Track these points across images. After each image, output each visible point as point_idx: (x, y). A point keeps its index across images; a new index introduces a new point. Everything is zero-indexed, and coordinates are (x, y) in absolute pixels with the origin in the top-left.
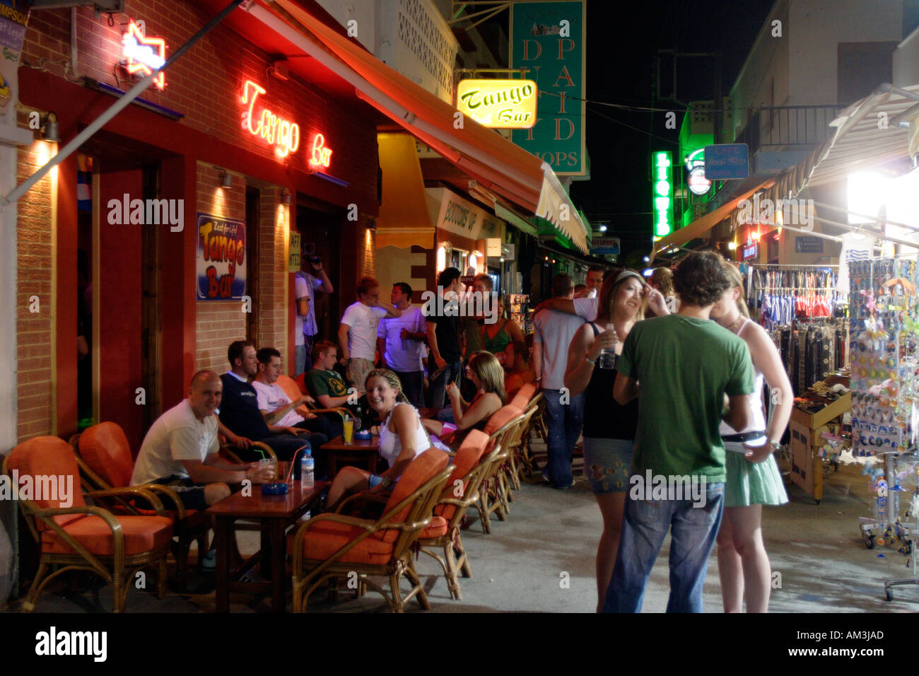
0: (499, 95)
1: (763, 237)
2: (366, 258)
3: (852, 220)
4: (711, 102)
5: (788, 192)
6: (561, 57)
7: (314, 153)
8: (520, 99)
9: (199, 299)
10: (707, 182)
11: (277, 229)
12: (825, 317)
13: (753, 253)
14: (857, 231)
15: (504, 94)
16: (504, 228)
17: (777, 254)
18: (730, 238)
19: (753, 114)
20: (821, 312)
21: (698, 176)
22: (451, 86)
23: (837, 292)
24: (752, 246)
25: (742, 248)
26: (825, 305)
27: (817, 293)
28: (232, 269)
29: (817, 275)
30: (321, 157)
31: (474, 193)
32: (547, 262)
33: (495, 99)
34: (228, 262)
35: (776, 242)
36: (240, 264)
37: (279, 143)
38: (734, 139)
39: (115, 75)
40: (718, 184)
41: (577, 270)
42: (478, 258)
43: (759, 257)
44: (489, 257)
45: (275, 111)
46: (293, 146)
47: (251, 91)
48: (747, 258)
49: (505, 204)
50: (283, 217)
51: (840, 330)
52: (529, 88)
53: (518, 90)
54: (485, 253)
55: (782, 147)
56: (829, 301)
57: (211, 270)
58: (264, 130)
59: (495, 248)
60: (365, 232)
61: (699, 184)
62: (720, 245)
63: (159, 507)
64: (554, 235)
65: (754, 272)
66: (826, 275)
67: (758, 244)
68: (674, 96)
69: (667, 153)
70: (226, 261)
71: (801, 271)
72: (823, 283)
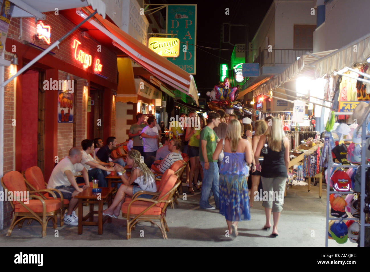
0: (165, 44)
1: (265, 100)
2: (113, 106)
3: (298, 95)
4: (244, 45)
5: (275, 85)
6: (186, 27)
7: (96, 66)
8: (173, 46)
9: (59, 122)
10: (243, 77)
11: (83, 95)
12: (288, 131)
13: (261, 106)
14: (299, 99)
15: (167, 43)
16: (161, 94)
17: (270, 106)
18: (251, 100)
19: (261, 51)
20: (286, 129)
21: (239, 74)
22: (146, 40)
23: (293, 122)
24: (260, 103)
25: (256, 104)
26: (288, 127)
27: (285, 122)
28: (69, 111)
29: (285, 115)
30: (98, 68)
31: (152, 81)
32: (177, 108)
33: (163, 45)
34: (68, 108)
35: (270, 102)
36: (72, 109)
37: (85, 62)
38: (253, 61)
39: (33, 39)
40: (247, 78)
41: (188, 111)
42: (152, 107)
43: (263, 107)
44: (156, 106)
45: (84, 51)
46: (89, 64)
47: (76, 43)
48: (258, 108)
49: (164, 85)
50: (85, 91)
51: (293, 135)
52: (177, 41)
53: (172, 42)
54: (155, 105)
55: (272, 65)
56: (289, 125)
57: (62, 111)
58: (80, 58)
59: (159, 102)
60: (112, 96)
61: (240, 78)
62: (247, 102)
63: (55, 196)
64: (181, 97)
65: (262, 113)
66: (288, 115)
67: (263, 102)
68: (229, 42)
69: (226, 65)
70: (67, 108)
71: (279, 113)
72: (287, 118)
